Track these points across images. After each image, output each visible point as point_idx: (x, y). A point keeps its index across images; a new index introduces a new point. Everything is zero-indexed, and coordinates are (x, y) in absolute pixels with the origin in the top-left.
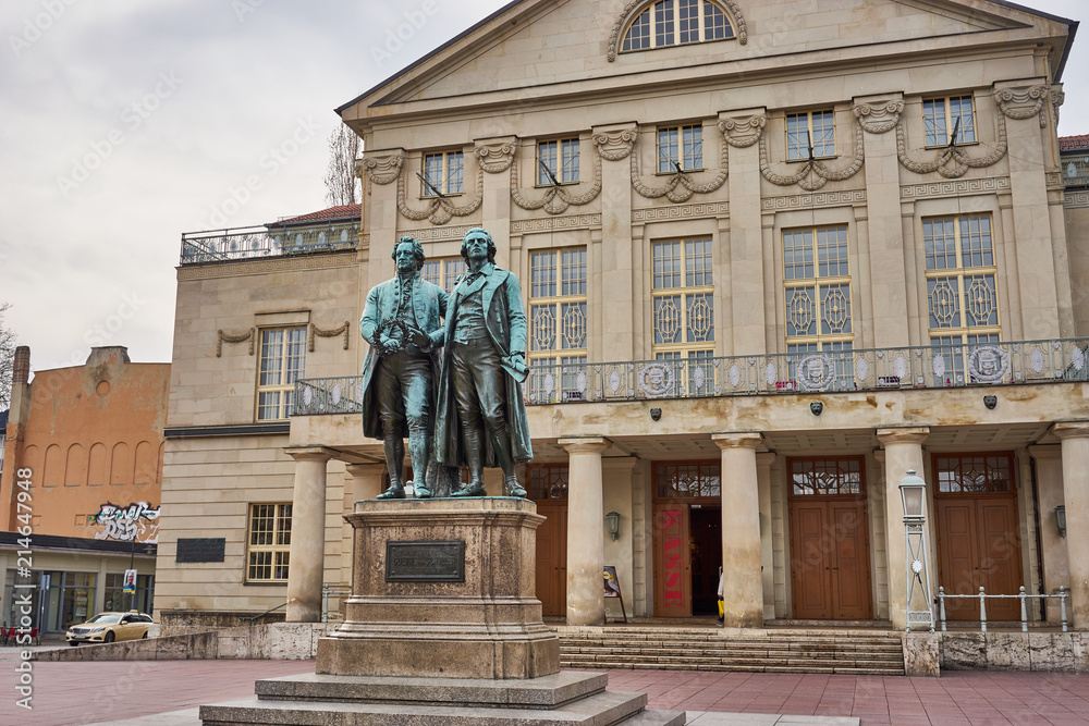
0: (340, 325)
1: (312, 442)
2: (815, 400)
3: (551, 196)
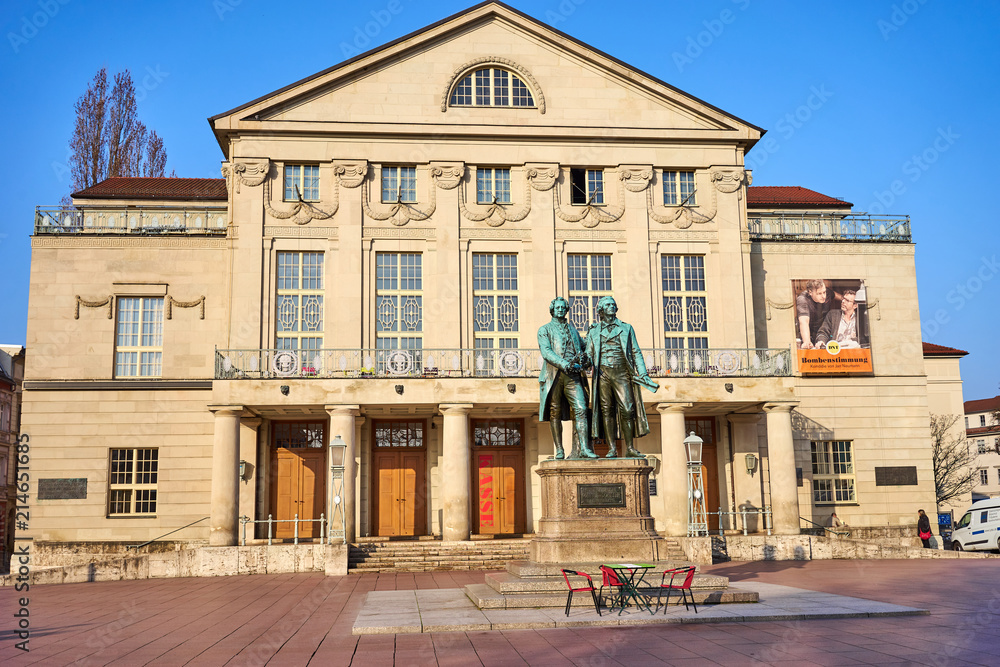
0: (195, 299)
1: (233, 402)
3: (395, 210)
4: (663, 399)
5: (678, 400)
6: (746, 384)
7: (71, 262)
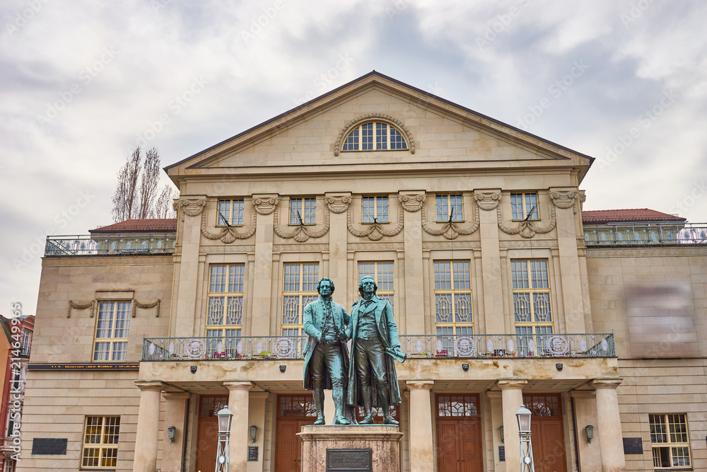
0: (154, 301)
1: (154, 379)
2: (464, 362)
3: (298, 231)
4: (502, 377)
5: (515, 377)
6: (574, 364)
7: (68, 276)
